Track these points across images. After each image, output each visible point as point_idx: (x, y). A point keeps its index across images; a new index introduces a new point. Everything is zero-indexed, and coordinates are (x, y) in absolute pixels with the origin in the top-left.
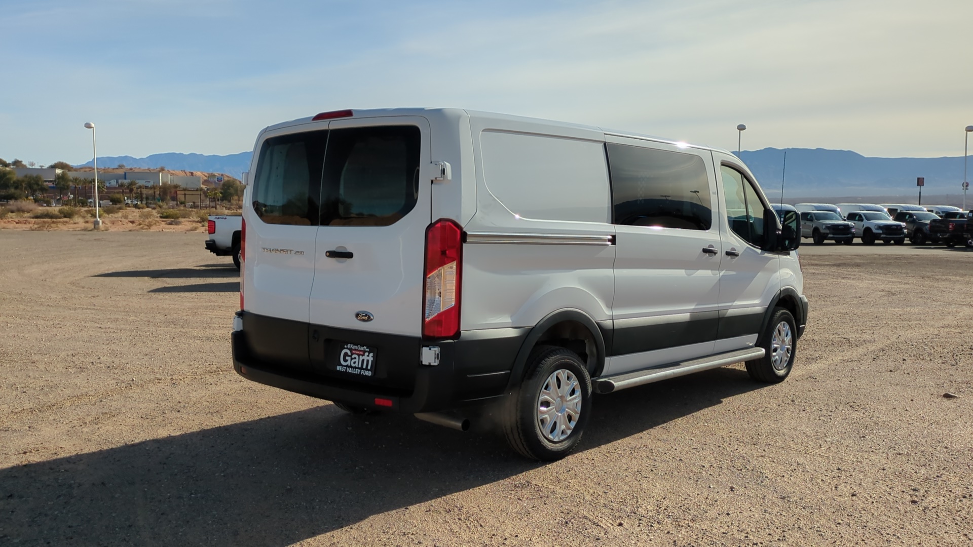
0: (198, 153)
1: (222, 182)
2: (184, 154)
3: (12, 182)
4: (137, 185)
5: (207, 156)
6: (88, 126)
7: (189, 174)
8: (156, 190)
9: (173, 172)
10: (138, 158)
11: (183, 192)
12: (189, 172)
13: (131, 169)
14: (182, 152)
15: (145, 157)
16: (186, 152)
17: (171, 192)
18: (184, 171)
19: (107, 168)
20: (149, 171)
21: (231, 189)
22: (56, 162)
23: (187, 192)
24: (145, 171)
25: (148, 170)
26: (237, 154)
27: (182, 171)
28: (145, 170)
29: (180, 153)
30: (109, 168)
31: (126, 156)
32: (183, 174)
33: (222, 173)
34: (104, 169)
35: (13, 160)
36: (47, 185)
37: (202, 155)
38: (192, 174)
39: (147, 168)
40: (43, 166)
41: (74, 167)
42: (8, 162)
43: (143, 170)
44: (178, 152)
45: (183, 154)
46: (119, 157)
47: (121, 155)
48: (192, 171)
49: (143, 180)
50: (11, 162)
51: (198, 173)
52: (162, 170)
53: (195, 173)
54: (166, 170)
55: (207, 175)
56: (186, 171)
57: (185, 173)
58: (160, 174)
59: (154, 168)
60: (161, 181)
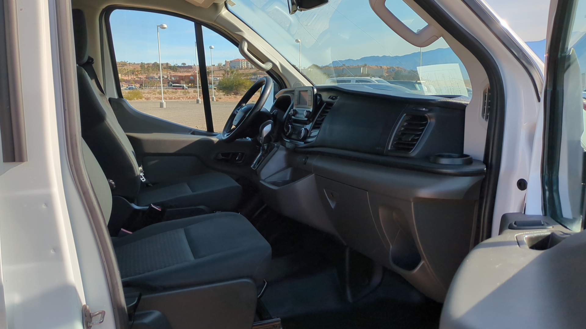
0: (387, 56)
1: (395, 71)
2: (380, 56)
7: (379, 67)
9: (371, 67)
10: (355, 60)
12: (380, 66)
13: (349, 67)
14: (378, 55)
15: (359, 59)
18: (377, 66)
21: (400, 75)
24: (356, 67)
26: (409, 54)
27: (376, 66)
28: (356, 66)
30: (337, 66)
32: (377, 67)
33: (399, 66)
38: (381, 67)
39: (357, 65)
43: (355, 66)
44: (376, 56)
51: (385, 67)
52: (365, 65)
53: (383, 67)
54: (367, 65)
55: (389, 67)
56: (378, 66)
57: (378, 67)
58: (362, 68)
59: (360, 65)
60: (362, 72)
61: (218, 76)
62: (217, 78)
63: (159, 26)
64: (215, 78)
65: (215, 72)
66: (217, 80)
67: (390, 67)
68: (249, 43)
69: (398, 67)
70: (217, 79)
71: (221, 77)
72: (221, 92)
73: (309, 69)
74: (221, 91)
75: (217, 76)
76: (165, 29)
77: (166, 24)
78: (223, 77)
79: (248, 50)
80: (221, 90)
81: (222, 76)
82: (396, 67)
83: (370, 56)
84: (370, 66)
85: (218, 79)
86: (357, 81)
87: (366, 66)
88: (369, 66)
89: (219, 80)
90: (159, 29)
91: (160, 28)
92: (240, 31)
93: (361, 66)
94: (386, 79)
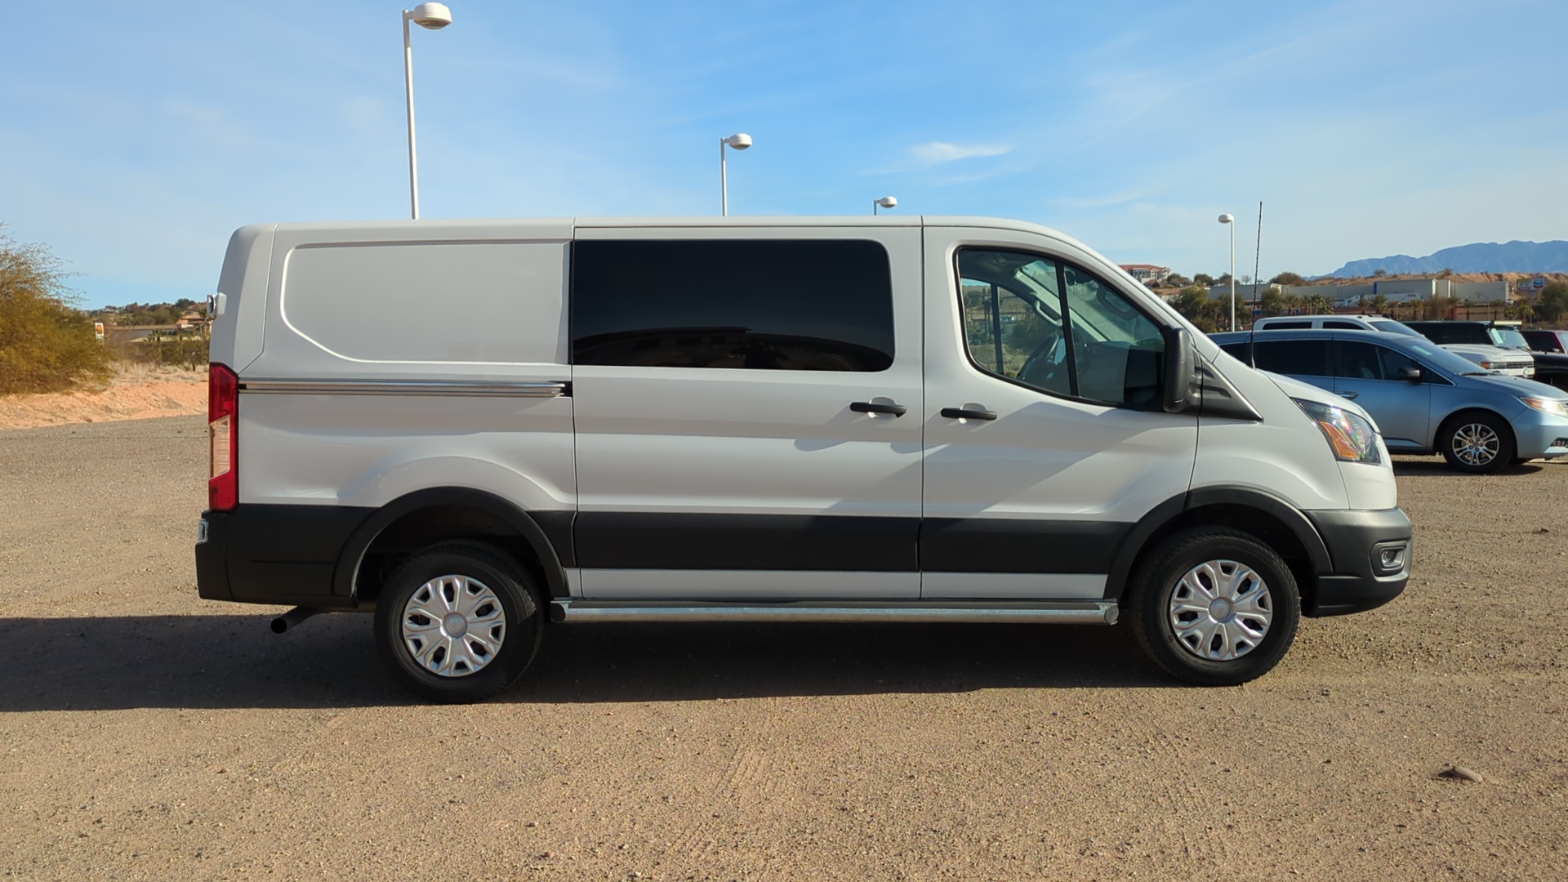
2: (1498, 243)
3: (1201, 307)
4: (1387, 301)
5: (1540, 244)
6: (1224, 220)
7: (1494, 278)
8: (1417, 309)
10: (1417, 257)
11: (1465, 310)
12: (1496, 275)
13: (1395, 276)
14: (1494, 241)
15: (1430, 254)
16: (1502, 241)
17: (1443, 311)
18: (1486, 273)
19: (1356, 277)
20: (1424, 278)
21: (1558, 299)
22: (1280, 273)
23: (1471, 310)
24: (1417, 278)
25: (1423, 275)
27: (1482, 273)
28: (1418, 276)
29: (1492, 243)
30: (1359, 277)
31: (1399, 256)
32: (1484, 278)
33: (1557, 272)
34: (1351, 280)
35: (1221, 275)
36: (1250, 309)
37: (1531, 242)
38: (1500, 277)
39: (1420, 273)
40: (1262, 281)
41: (1307, 280)
42: (1214, 279)
43: (1415, 276)
44: (1487, 242)
45: (1496, 244)
46: (1388, 258)
47: (1390, 255)
48: (1499, 273)
49: (1406, 292)
50: (1218, 278)
51: (1513, 276)
52: (1447, 273)
53: (1505, 274)
54: (1454, 273)
55: (1526, 277)
56: (1491, 274)
57: (1488, 276)
58: (1434, 283)
59: (1431, 272)
60: (1434, 292)
61: (1013, 311)
62: (1009, 316)
63: (878, 202)
64: (1005, 316)
65: (1005, 301)
66: (1011, 322)
67: (1530, 275)
68: (1042, 303)
69: (1557, 276)
70: (1010, 318)
71: (1020, 313)
72: (1020, 354)
73: (1272, 286)
74: (1019, 350)
75: (1010, 311)
76: (893, 208)
77: (894, 197)
78: (1026, 313)
79: (1041, 308)
80: (1019, 347)
81: (1024, 311)
82: (1551, 275)
83: (1466, 244)
84: (1463, 276)
85: (1013, 319)
86: (1327, 325)
87: (1449, 277)
88: (1458, 275)
89: (1015, 322)
90: (877, 209)
91: (883, 206)
92: (1033, 291)
93: (1433, 275)
94: (1403, 320)
